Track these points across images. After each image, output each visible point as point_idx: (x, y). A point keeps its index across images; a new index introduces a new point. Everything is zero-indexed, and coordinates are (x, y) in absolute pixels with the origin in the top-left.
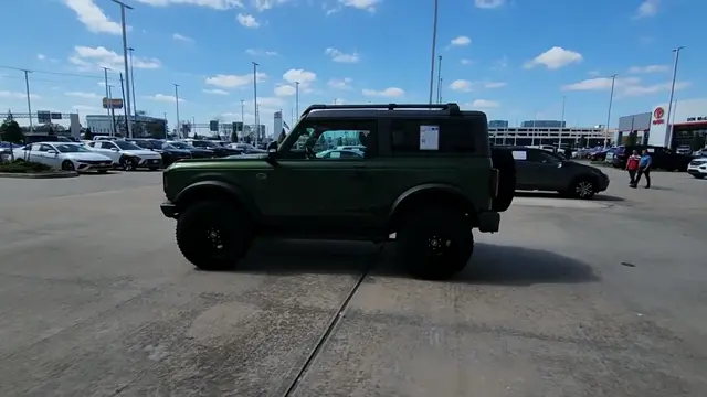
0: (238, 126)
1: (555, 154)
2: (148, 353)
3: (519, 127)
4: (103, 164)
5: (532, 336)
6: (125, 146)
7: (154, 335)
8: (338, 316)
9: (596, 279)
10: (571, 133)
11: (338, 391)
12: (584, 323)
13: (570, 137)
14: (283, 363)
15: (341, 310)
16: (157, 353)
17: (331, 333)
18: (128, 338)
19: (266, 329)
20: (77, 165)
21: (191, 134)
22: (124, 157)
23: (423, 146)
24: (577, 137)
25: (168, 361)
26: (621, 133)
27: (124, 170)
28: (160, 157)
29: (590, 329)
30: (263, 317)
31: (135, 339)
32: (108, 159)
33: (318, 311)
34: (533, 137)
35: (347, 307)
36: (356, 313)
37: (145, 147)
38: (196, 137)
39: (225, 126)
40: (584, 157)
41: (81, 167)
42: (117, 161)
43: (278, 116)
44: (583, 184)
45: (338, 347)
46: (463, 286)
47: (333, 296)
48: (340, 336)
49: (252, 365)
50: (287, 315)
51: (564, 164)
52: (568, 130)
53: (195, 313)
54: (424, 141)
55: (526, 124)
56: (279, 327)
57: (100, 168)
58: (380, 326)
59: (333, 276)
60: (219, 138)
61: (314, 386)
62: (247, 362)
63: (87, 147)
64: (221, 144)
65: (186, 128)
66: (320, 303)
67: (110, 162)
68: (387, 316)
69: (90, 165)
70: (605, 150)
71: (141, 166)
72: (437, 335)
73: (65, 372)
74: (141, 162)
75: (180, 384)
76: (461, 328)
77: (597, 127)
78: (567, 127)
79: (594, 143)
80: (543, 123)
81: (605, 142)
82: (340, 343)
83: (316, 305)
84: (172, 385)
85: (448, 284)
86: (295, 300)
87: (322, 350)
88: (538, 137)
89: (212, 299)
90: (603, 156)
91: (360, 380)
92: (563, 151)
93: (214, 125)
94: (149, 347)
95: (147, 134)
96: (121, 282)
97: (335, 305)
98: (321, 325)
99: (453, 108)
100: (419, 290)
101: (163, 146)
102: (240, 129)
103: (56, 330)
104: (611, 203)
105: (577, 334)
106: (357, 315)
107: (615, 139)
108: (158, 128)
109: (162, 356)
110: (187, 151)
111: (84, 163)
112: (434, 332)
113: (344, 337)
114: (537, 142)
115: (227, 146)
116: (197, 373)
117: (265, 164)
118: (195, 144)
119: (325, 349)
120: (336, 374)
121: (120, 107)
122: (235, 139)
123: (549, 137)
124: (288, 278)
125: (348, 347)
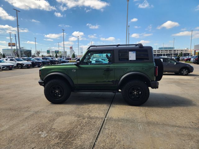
0: (57, 52)
1: (172, 59)
2: (40, 135)
3: (157, 50)
4: (11, 67)
5: (176, 126)
6: (18, 60)
7: (41, 128)
8: (105, 120)
9: (195, 105)
10: (176, 51)
11: (110, 147)
12: (193, 121)
13: (176, 53)
14: (88, 137)
15: (105, 117)
16: (44, 135)
17: (103, 126)
18: (32, 129)
19: (80, 125)
20: (1, 67)
21: (40, 55)
22: (18, 64)
23: (130, 59)
24: (179, 53)
25: (48, 137)
26: (195, 51)
27: (18, 68)
28: (31, 63)
29: (196, 123)
30: (78, 120)
31: (35, 130)
32: (12, 65)
33: (97, 118)
34: (163, 53)
35: (107, 116)
36: (110, 118)
37: (25, 60)
38: (42, 56)
39: (53, 52)
40: (183, 60)
41: (3, 68)
42: (16, 65)
43: (71, 48)
44: (184, 70)
45: (107, 131)
46: (147, 108)
47: (101, 112)
48: (106, 127)
49: (77, 138)
50: (86, 119)
51: (177, 63)
52: (175, 50)
53: (54, 120)
54: (130, 57)
55: (160, 48)
56: (84, 124)
57: (10, 68)
58: (120, 123)
59: (100, 105)
60: (50, 56)
61: (101, 145)
62: (76, 137)
63: (5, 60)
64: (52, 58)
65: (38, 53)
66: (97, 115)
67: (13, 66)
68: (122, 119)
69: (6, 67)
70: (190, 57)
71: (24, 67)
72: (141, 126)
73: (12, 142)
74: (24, 66)
75: (54, 146)
76: (149, 123)
77: (186, 49)
78: (175, 49)
79: (185, 55)
80: (166, 48)
81: (190, 54)
82: (107, 129)
83: (96, 116)
84: (51, 146)
85: (141, 108)
86: (88, 114)
87: (101, 132)
88: (164, 53)
89: (59, 114)
90: (189, 59)
91: (117, 143)
92: (174, 58)
93: (48, 52)
94: (40, 133)
95: (24, 55)
96: (26, 109)
97: (103, 115)
98: (99, 123)
99: (141, 46)
100: (132, 110)
101: (32, 59)
102: (58, 53)
103: (6, 127)
104: (195, 77)
105: (191, 125)
106: (111, 119)
107: (193, 53)
108: (28, 53)
109: (46, 135)
110: (40, 61)
111: (4, 66)
112: (140, 125)
113: (108, 127)
114: (164, 55)
115: (54, 59)
116: (59, 141)
117: (75, 66)
118: (43, 59)
119: (102, 132)
120: (108, 141)
121: (15, 46)
122: (57, 56)
123: (168, 53)
124: (84, 106)
125: (110, 131)
